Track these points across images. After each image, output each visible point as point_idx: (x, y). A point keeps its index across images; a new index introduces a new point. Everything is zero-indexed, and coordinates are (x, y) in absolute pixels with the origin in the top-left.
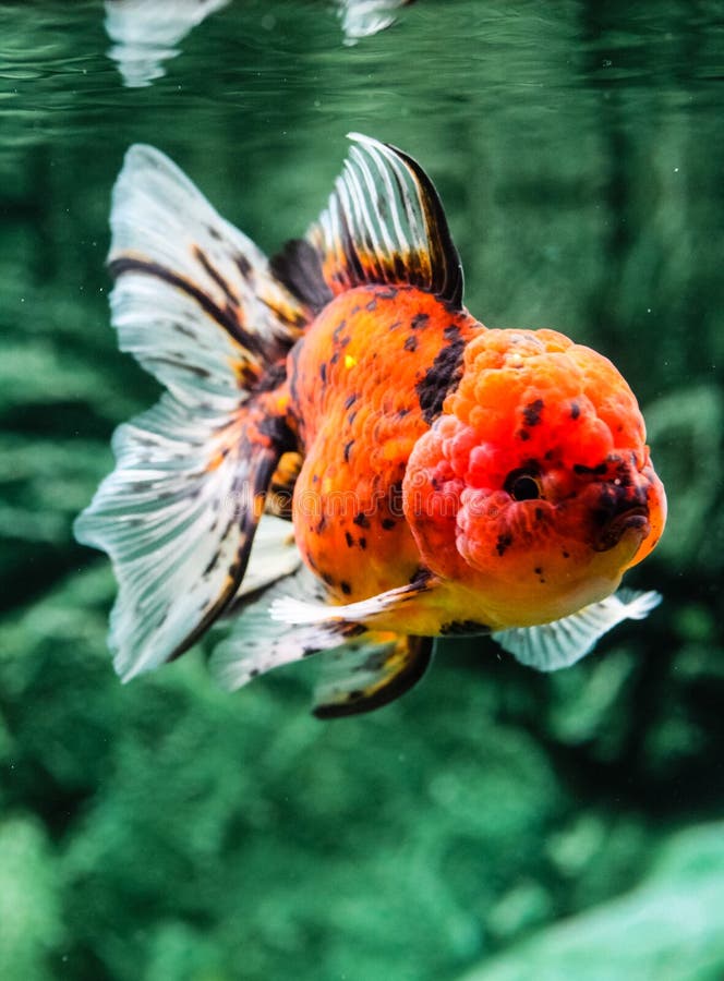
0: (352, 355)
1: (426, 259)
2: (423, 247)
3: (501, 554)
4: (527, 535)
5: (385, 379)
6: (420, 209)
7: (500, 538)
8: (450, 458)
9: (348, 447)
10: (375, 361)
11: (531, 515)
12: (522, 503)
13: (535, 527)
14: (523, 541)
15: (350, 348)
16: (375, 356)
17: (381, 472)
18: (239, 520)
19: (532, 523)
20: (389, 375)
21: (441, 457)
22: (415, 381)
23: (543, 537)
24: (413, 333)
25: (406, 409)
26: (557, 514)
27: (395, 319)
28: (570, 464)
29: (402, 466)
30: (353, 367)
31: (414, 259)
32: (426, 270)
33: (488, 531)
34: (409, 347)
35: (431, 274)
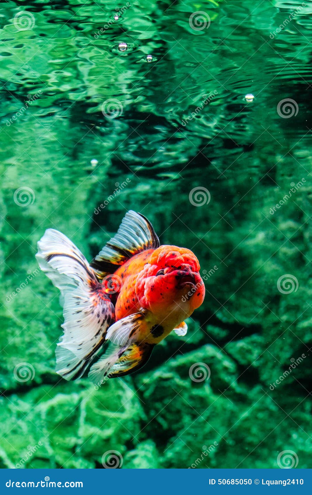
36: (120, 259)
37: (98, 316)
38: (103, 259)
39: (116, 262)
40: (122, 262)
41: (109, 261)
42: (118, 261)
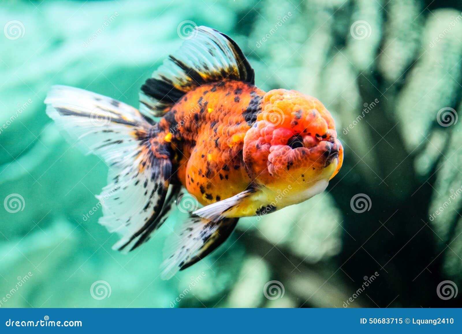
0: (211, 108)
1: (236, 68)
2: (234, 64)
3: (288, 169)
4: (299, 161)
5: (228, 113)
6: (230, 50)
7: (288, 163)
8: (264, 136)
9: (217, 141)
10: (222, 108)
11: (300, 154)
12: (296, 149)
13: (302, 157)
14: (297, 163)
15: (208, 105)
16: (222, 106)
17: (232, 147)
18: (158, 189)
19: (301, 156)
20: (230, 111)
21: (260, 136)
22: (241, 112)
23: (305, 161)
24: (237, 96)
25: (239, 122)
26: (310, 153)
27: (227, 92)
28: (314, 134)
29: (241, 143)
30: (212, 112)
31: (231, 69)
32: (237, 73)
33: (283, 161)
34: (237, 100)
35: (239, 74)
36: (186, 82)
37: (146, 185)
38: (164, 78)
39: (179, 85)
40: (188, 88)
41: (170, 81)
42: (182, 84)
